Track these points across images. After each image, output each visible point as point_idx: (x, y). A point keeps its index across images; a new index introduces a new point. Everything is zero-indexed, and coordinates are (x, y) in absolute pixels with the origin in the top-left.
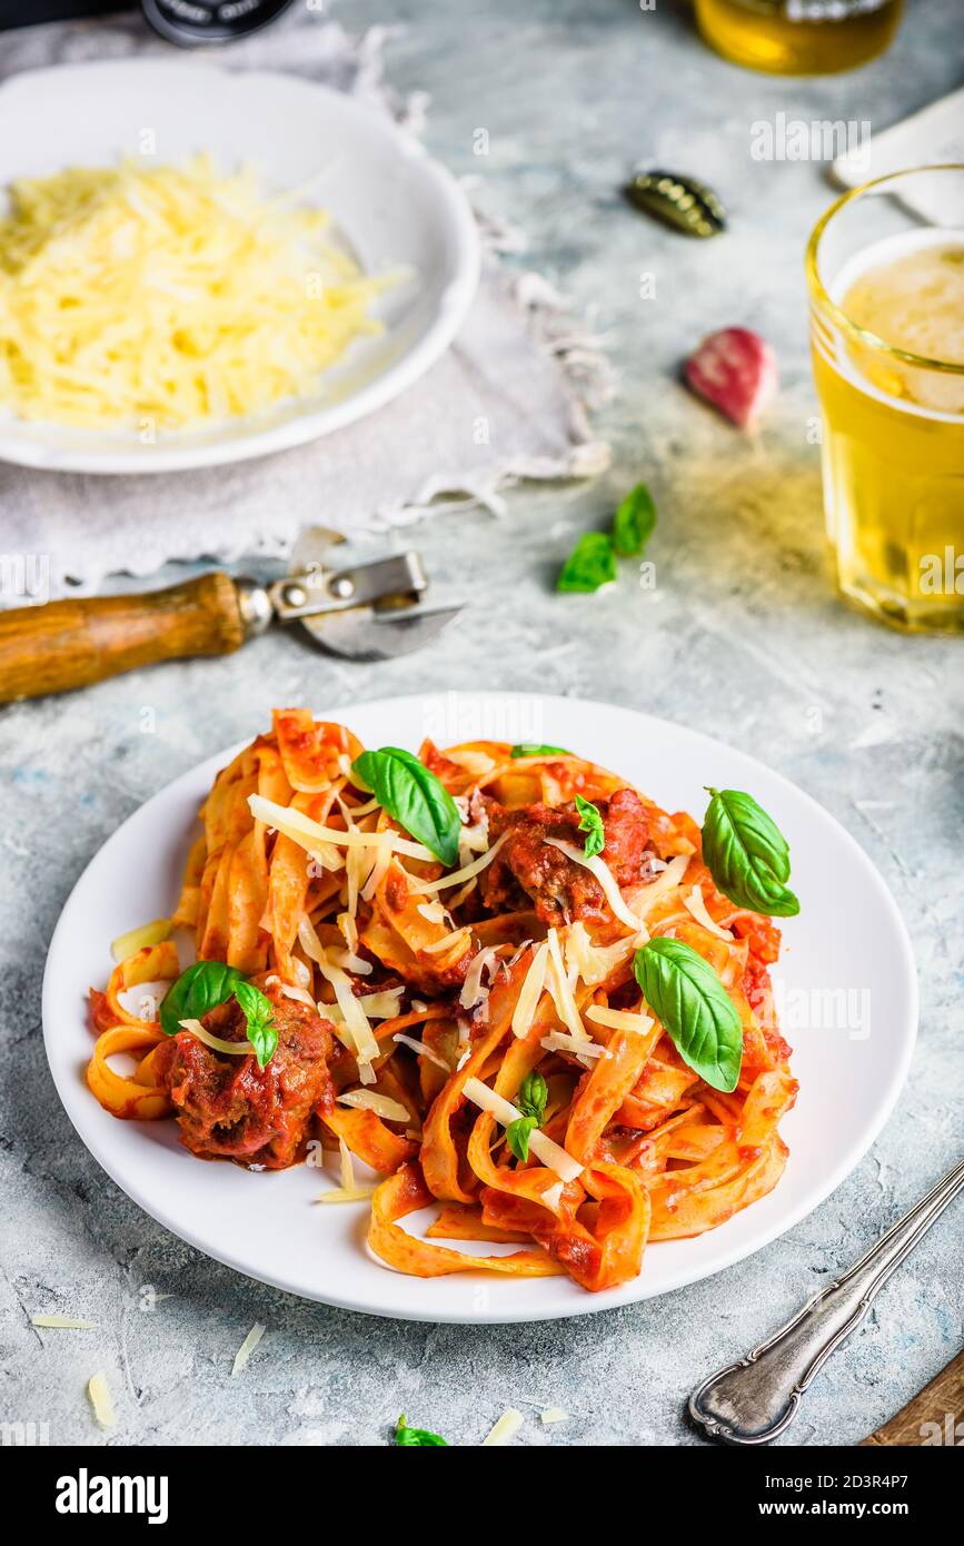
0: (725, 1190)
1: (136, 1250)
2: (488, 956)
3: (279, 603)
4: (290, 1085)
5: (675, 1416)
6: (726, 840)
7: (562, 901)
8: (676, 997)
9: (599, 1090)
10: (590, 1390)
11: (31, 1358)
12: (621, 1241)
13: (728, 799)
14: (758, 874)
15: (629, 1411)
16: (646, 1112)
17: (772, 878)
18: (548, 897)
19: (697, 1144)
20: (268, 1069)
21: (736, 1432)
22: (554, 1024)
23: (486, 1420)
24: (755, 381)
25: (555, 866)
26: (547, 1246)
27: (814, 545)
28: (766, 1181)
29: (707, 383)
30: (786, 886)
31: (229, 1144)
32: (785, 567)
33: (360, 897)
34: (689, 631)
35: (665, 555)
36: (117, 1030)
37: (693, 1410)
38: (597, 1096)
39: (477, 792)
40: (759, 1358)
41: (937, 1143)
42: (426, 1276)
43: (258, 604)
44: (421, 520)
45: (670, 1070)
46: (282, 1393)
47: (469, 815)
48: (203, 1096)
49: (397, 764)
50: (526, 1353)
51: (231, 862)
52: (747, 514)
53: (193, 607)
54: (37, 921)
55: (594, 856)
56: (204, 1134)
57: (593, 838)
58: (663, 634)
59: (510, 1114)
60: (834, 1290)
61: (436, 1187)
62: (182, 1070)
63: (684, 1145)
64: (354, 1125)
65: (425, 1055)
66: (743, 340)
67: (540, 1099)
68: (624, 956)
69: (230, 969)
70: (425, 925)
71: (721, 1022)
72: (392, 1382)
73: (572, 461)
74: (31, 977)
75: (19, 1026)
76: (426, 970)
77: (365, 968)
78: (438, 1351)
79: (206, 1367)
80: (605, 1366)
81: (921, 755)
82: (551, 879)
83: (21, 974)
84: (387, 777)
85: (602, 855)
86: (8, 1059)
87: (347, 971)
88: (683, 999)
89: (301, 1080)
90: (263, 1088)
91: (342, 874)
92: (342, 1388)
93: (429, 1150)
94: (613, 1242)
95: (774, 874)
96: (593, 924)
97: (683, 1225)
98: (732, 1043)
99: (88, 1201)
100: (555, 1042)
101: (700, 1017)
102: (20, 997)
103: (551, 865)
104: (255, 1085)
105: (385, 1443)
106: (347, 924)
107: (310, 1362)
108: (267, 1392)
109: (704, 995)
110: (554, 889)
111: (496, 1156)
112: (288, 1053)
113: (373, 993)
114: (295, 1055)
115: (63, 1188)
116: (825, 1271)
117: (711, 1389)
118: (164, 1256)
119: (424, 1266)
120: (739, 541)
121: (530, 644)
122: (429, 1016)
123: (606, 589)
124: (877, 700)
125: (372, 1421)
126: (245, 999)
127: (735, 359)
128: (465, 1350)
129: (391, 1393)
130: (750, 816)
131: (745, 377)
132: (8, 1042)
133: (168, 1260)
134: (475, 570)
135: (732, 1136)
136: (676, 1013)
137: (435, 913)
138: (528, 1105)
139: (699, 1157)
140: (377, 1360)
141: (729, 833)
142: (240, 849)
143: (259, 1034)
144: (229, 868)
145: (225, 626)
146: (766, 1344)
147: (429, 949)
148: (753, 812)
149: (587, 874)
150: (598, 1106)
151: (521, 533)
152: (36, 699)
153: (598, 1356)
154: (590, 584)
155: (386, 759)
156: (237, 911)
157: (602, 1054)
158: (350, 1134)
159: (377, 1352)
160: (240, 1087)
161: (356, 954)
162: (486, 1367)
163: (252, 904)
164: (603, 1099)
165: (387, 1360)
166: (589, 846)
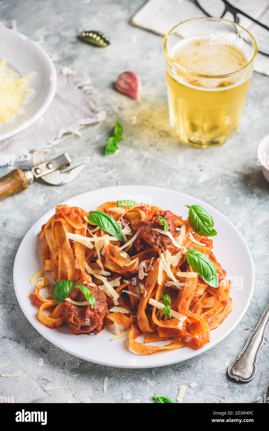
0: (222, 314)
1: (65, 363)
2: (143, 264)
3: (35, 174)
4: (100, 311)
5: (225, 378)
6: (196, 219)
7: (160, 245)
9: (186, 295)
10: (200, 376)
11: (49, 400)
12: (203, 335)
13: (194, 208)
14: (206, 226)
15: (212, 379)
16: (196, 298)
17: (209, 227)
18: (157, 245)
19: (209, 302)
20: (94, 307)
21: (243, 379)
22: (167, 279)
23: (176, 390)
24: (137, 86)
25: (157, 236)
26: (180, 340)
27: (167, 128)
28: (230, 309)
29: (123, 88)
30: (213, 228)
31: (85, 329)
32: (162, 136)
33: (101, 254)
34: (143, 159)
35: (129, 139)
36: (44, 304)
37: (230, 375)
38: (186, 297)
39: (122, 218)
40: (241, 357)
41: (263, 287)
42: (150, 355)
43: (29, 175)
44: (60, 142)
45: (202, 285)
46: (119, 394)
47: (122, 225)
48: (78, 319)
49: (101, 216)
51: (62, 252)
52: (146, 123)
53: (14, 180)
55: (167, 231)
56: (78, 329)
57: (165, 226)
58: (137, 161)
59: (161, 306)
60: (254, 334)
61: (143, 329)
62: (70, 313)
63: (205, 304)
64: (116, 317)
65: (131, 294)
66: (130, 75)
67: (169, 300)
68: (181, 257)
69: (69, 281)
70: (123, 259)
71: (212, 269)
72: (147, 385)
73: (97, 118)
74: (6, 293)
75: (8, 308)
76: (126, 271)
77: (108, 274)
78: (156, 374)
79: (97, 392)
80: (201, 368)
81: (218, 181)
82: (157, 240)
83: (3, 293)
84: (100, 220)
85: (169, 230)
86: (9, 318)
87: (103, 275)
88: (202, 266)
89: (102, 309)
90: (94, 313)
91: (94, 249)
92: (135, 389)
93: (140, 320)
94: (201, 335)
95: (210, 225)
96: (170, 250)
97: (213, 326)
98: (215, 274)
100: (169, 284)
101: (208, 269)
102: (5, 299)
104: (92, 313)
105: (152, 402)
106: (99, 262)
107: (124, 384)
108: (115, 395)
109: (207, 263)
110: (158, 242)
111: (158, 318)
112: (97, 302)
113: (113, 280)
114: (99, 302)
115: (38, 351)
116: (248, 329)
117: (232, 368)
118: (73, 364)
119: (149, 352)
120: (147, 131)
121: (103, 171)
122: (128, 283)
123: (117, 151)
124: (200, 169)
125: (146, 397)
127: (129, 81)
128: (163, 372)
129: (148, 388)
130: (201, 211)
131: (133, 85)
132: (7, 313)
133: (75, 364)
134: (80, 153)
135: (218, 299)
137: (124, 255)
138: (165, 302)
139: (211, 306)
140: (141, 380)
141: (197, 217)
142: (63, 247)
143: (90, 299)
144: (62, 254)
145: (23, 184)
146: (242, 353)
147: (126, 265)
148: (202, 210)
149: (166, 237)
150: (187, 299)
151: (88, 140)
153: (199, 366)
154: (113, 151)
155: (98, 215)
156: (68, 265)
157: (184, 285)
158: (116, 320)
159: (140, 378)
160: (88, 314)
161: (104, 270)
162: (170, 375)
163: (71, 263)
164: (188, 297)
165: (144, 379)
166: (165, 229)
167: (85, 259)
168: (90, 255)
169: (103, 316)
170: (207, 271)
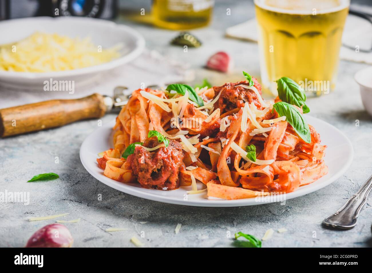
1: (132, 216)
2: (226, 119)
3: (114, 102)
6: (286, 89)
7: (245, 100)
8: (290, 113)
9: (273, 139)
10: (290, 225)
11: (110, 237)
13: (284, 78)
14: (297, 99)
15: (305, 228)
16: (286, 149)
18: (241, 99)
19: (301, 164)
20: (168, 151)
22: (252, 128)
25: (241, 91)
26: (267, 187)
30: (305, 103)
31: (157, 179)
39: (204, 95)
40: (339, 213)
45: (292, 135)
46: (194, 236)
47: (204, 100)
48: (149, 161)
50: (266, 221)
51: (135, 118)
54: (67, 165)
55: (252, 86)
56: (148, 176)
57: (251, 82)
60: (354, 197)
62: (140, 154)
65: (211, 151)
66: (221, 54)
67: (254, 149)
70: (203, 117)
71: (304, 122)
72: (227, 231)
74: (71, 174)
75: (72, 183)
76: (206, 127)
77: (187, 132)
80: (292, 221)
82: (241, 93)
83: (67, 174)
85: (254, 86)
88: (292, 114)
90: (167, 156)
91: (171, 114)
92: (212, 233)
93: (220, 171)
95: (302, 99)
97: (305, 180)
98: (307, 129)
99: (111, 209)
100: (255, 132)
102: (69, 178)
103: (240, 90)
104: (165, 155)
107: (199, 230)
108: (189, 236)
109: (297, 113)
110: (242, 96)
112: (172, 147)
113: (190, 138)
114: (174, 148)
115: (102, 208)
117: (328, 219)
118: (142, 216)
119: (230, 195)
122: (210, 140)
125: (226, 238)
126: (156, 133)
127: (221, 58)
130: (291, 81)
132: (70, 186)
136: (291, 117)
137: (205, 113)
138: (250, 151)
140: (220, 227)
141: (286, 87)
143: (163, 139)
146: (339, 210)
147: (206, 121)
149: (251, 91)
152: (47, 129)
155: (177, 85)
156: (141, 127)
157: (271, 129)
158: (193, 173)
159: (219, 225)
160: (160, 155)
161: (182, 130)
162: (255, 225)
163: (145, 126)
164: (276, 140)
165: (223, 227)
166: (250, 84)
167: (161, 125)
168: (166, 122)
169: (178, 163)
170: (297, 120)
